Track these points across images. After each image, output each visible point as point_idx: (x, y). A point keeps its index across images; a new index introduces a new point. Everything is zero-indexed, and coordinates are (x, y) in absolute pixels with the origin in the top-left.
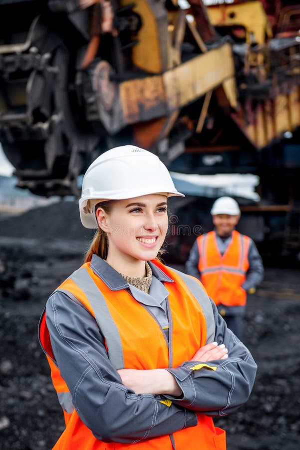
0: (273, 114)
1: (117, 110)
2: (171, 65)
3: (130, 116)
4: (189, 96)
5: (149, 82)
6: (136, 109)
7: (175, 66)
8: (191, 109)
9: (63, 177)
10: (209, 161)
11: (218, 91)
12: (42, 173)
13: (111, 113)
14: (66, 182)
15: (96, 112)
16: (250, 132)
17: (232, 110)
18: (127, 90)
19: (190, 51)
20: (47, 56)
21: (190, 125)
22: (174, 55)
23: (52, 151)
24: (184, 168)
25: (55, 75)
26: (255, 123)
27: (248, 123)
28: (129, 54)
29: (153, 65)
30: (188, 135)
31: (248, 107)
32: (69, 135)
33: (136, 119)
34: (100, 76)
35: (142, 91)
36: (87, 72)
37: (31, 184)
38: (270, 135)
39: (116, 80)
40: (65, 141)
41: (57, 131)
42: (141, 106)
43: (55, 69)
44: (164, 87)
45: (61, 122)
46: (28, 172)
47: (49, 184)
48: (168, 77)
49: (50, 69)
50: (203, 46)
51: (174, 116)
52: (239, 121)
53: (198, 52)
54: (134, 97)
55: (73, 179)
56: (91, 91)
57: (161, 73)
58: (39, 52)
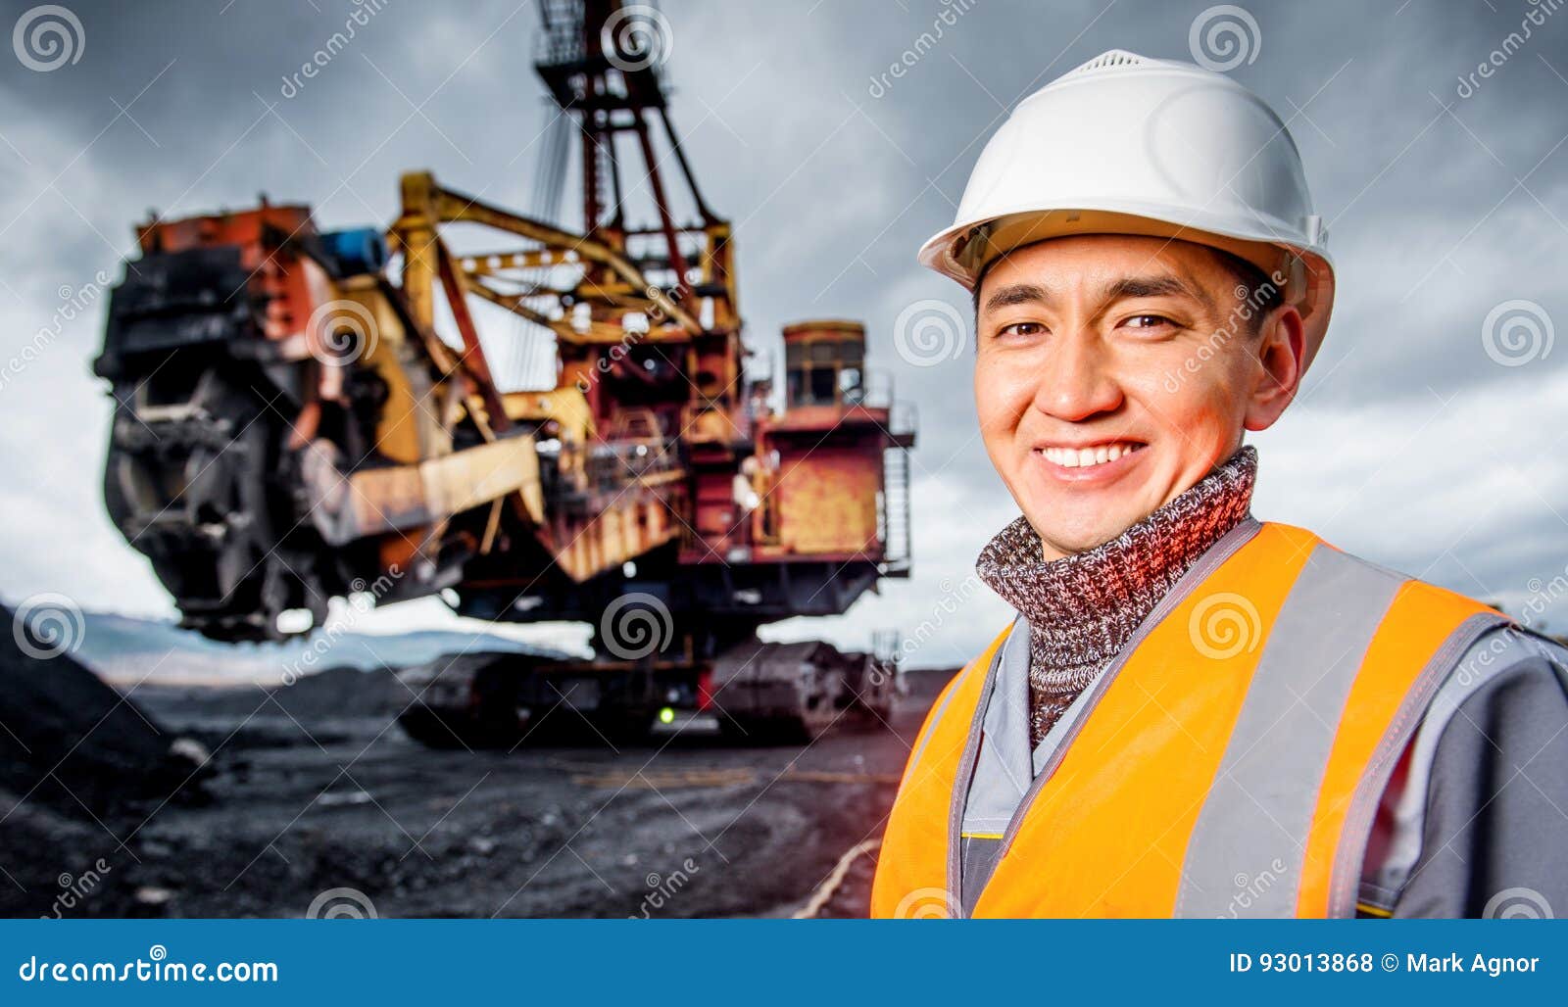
0: (598, 536)
1: (345, 513)
2: (434, 451)
3: (370, 522)
4: (464, 501)
5: (399, 478)
6: (378, 513)
7: (442, 455)
8: (471, 519)
9: (251, 611)
10: (525, 604)
11: (513, 499)
12: (214, 604)
13: (335, 516)
14: (256, 619)
15: (307, 513)
16: (564, 558)
17: (536, 526)
18: (365, 488)
19: (467, 436)
20: (224, 425)
21: (472, 543)
22: (441, 440)
23: (231, 574)
24: (489, 614)
25: (239, 458)
26: (573, 548)
27: (561, 546)
28: (370, 434)
29: (405, 452)
30: (468, 556)
31: (561, 523)
32: (264, 544)
33: (377, 528)
34: (318, 463)
35: (388, 488)
36: (296, 457)
37: (201, 622)
38: (595, 566)
39: (346, 466)
40: (255, 554)
41: (242, 541)
42: (387, 509)
43: (241, 447)
44: (421, 481)
45: (249, 529)
46: (194, 604)
47: (229, 622)
48: (430, 470)
49: (230, 446)
50: (488, 433)
51: (440, 527)
52: (549, 543)
53: (480, 440)
54: (377, 495)
55: (267, 613)
56: (300, 482)
57: (418, 463)
58: (214, 419)
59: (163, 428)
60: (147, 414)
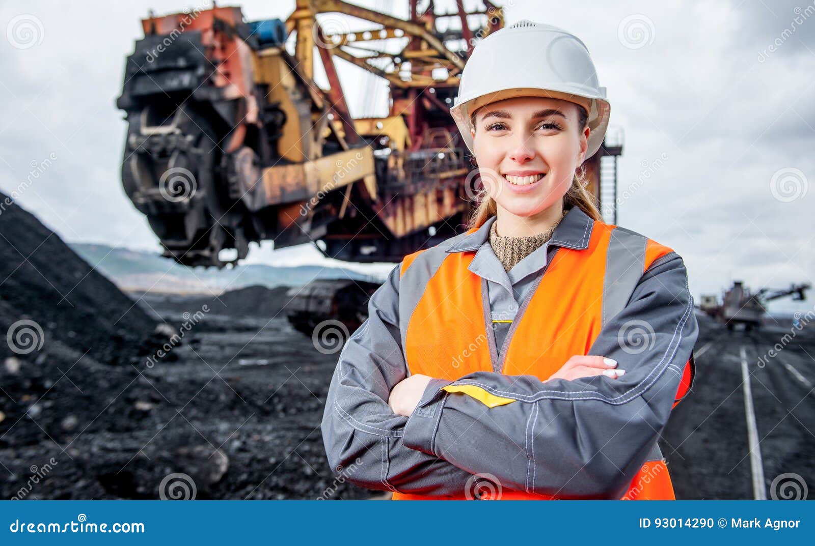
0: (412, 210)
1: (259, 191)
2: (312, 156)
3: (273, 197)
5: (291, 169)
6: (278, 192)
7: (316, 158)
8: (335, 196)
9: (203, 248)
10: (366, 250)
11: (359, 185)
12: (183, 243)
13: (253, 193)
14: (206, 253)
15: (237, 191)
16: (390, 223)
17: (373, 202)
18: (271, 175)
19: (332, 146)
20: (190, 138)
21: (334, 211)
22: (316, 149)
23: (192, 225)
24: (345, 256)
25: (199, 157)
26: (395, 215)
27: (388, 215)
28: (274, 144)
29: (295, 155)
30: (330, 220)
31: (389, 202)
32: (212, 209)
33: (277, 201)
34: (244, 160)
35: (284, 177)
36: (231, 156)
37: (174, 253)
38: (409, 228)
39: (260, 165)
40: (207, 217)
41: (199, 206)
42: (283, 190)
43: (200, 151)
44: (305, 175)
45: (203, 199)
46: (172, 243)
47: (190, 254)
48: (309, 166)
49: (194, 151)
50: (345, 145)
52: (379, 212)
53: (340, 149)
54: (277, 181)
55: (212, 250)
56: (234, 173)
57: (303, 162)
58: (184, 135)
59: (156, 139)
60: (146, 131)
